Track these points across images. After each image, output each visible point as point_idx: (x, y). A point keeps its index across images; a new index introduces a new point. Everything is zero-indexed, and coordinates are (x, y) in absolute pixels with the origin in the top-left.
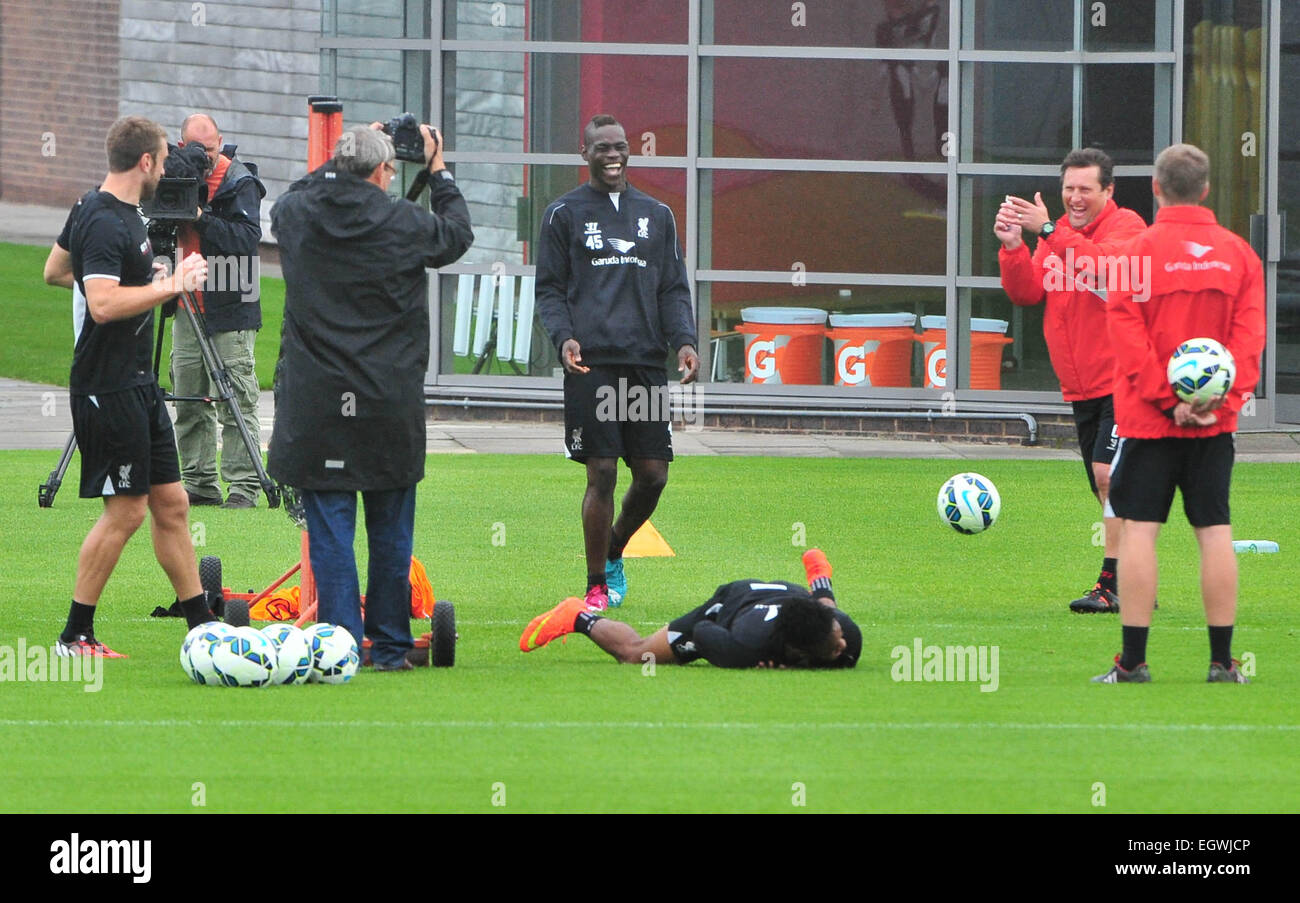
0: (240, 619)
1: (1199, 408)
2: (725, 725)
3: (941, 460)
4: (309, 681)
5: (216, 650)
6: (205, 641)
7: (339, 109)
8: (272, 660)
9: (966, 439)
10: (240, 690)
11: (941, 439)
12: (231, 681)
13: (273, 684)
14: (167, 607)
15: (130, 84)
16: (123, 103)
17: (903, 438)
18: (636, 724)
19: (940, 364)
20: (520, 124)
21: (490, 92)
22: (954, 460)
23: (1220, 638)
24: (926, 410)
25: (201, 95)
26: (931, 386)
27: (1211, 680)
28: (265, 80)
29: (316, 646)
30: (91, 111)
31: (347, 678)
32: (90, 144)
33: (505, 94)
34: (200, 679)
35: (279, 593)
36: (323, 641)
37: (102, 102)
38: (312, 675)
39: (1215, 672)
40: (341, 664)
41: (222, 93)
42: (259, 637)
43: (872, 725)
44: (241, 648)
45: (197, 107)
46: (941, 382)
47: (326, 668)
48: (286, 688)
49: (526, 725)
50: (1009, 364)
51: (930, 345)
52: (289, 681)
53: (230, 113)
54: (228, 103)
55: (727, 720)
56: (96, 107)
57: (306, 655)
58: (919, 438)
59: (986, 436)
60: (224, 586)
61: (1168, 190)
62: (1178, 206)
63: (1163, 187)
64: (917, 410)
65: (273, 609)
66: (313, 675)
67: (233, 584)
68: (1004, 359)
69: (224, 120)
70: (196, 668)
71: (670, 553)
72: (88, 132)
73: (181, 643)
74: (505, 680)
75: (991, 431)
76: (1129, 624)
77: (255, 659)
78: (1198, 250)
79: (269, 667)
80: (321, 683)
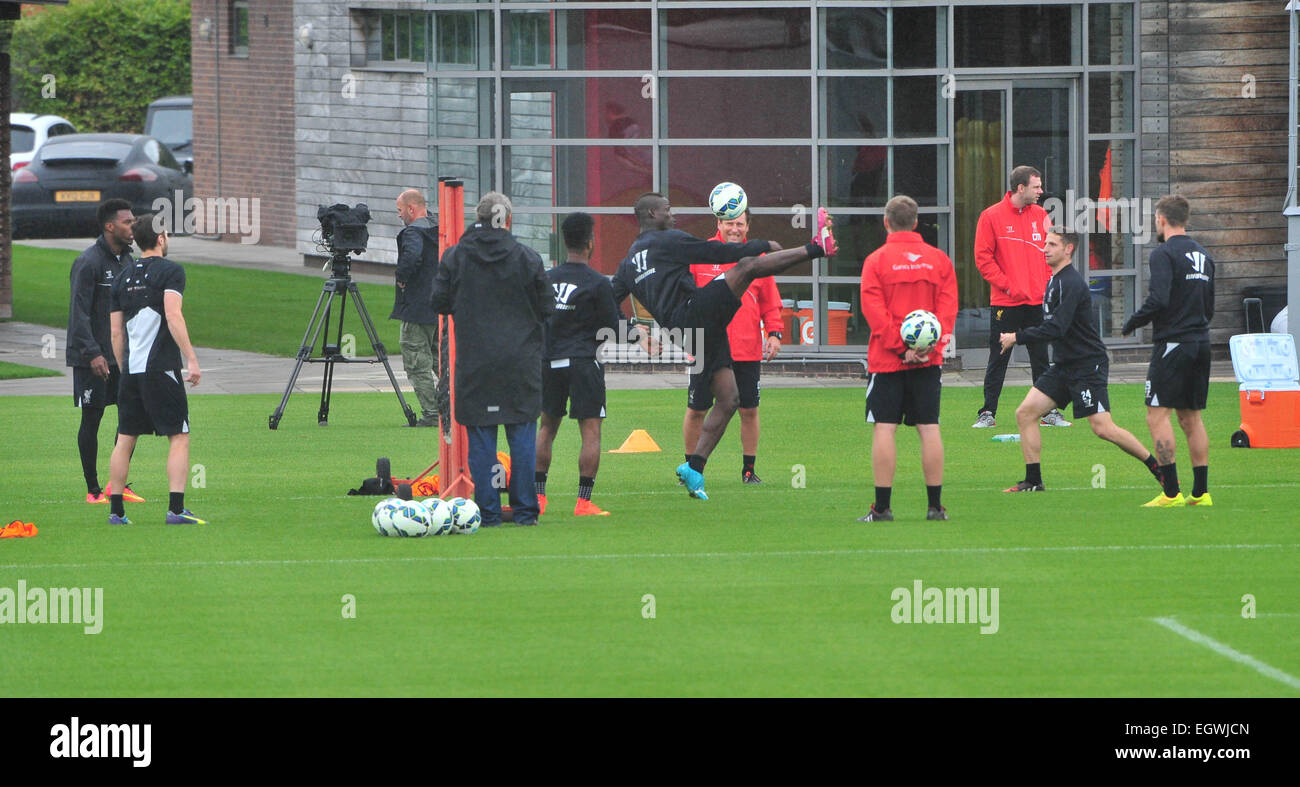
0: (406, 495)
1: (920, 351)
2: (709, 555)
3: (812, 389)
4: (451, 533)
5: (394, 515)
6: (387, 510)
7: (461, 184)
8: (429, 521)
9: (827, 375)
10: (409, 539)
11: (811, 376)
12: (403, 534)
13: (429, 535)
14: (358, 488)
15: (302, 169)
16: (298, 181)
17: (788, 376)
18: (654, 555)
19: (809, 330)
20: (550, 189)
21: (524, 169)
22: (821, 389)
23: (934, 493)
24: (802, 358)
25: (346, 175)
26: (804, 344)
27: (929, 518)
28: (385, 165)
29: (455, 511)
30: (277, 186)
31: (474, 530)
32: (276, 206)
33: (534, 170)
34: (385, 533)
35: (426, 479)
36: (459, 508)
37: (283, 180)
38: (452, 529)
39: (931, 513)
40: (471, 522)
41: (359, 173)
42: (420, 507)
43: (798, 552)
44: (409, 513)
45: (344, 182)
46: (810, 341)
47: (461, 524)
48: (438, 538)
49: (587, 557)
50: (850, 329)
51: (803, 319)
52: (439, 533)
53: (364, 186)
54: (363, 179)
55: (709, 552)
56: (279, 183)
57: (449, 517)
58: (798, 375)
59: (838, 374)
60: (392, 476)
61: (894, 224)
62: (899, 232)
63: (890, 221)
64: (796, 358)
65: (422, 489)
66: (454, 529)
67: (397, 474)
68: (848, 326)
69: (358, 190)
70: (382, 526)
71: (658, 449)
72: (274, 199)
73: (372, 511)
74: (570, 529)
75: (842, 371)
76: (879, 486)
77: (418, 520)
78: (913, 257)
79: (427, 525)
80: (458, 533)
